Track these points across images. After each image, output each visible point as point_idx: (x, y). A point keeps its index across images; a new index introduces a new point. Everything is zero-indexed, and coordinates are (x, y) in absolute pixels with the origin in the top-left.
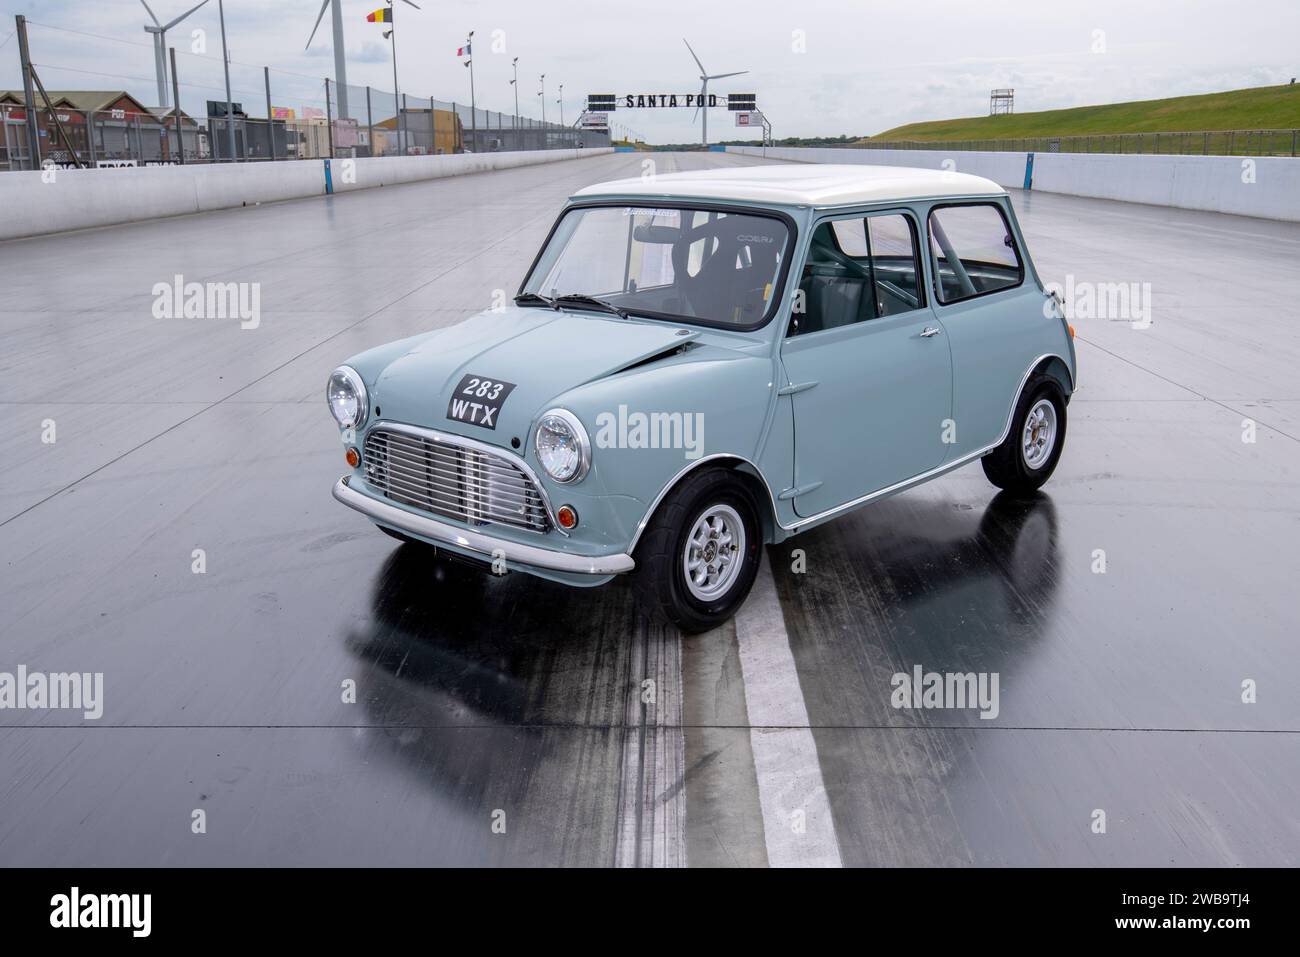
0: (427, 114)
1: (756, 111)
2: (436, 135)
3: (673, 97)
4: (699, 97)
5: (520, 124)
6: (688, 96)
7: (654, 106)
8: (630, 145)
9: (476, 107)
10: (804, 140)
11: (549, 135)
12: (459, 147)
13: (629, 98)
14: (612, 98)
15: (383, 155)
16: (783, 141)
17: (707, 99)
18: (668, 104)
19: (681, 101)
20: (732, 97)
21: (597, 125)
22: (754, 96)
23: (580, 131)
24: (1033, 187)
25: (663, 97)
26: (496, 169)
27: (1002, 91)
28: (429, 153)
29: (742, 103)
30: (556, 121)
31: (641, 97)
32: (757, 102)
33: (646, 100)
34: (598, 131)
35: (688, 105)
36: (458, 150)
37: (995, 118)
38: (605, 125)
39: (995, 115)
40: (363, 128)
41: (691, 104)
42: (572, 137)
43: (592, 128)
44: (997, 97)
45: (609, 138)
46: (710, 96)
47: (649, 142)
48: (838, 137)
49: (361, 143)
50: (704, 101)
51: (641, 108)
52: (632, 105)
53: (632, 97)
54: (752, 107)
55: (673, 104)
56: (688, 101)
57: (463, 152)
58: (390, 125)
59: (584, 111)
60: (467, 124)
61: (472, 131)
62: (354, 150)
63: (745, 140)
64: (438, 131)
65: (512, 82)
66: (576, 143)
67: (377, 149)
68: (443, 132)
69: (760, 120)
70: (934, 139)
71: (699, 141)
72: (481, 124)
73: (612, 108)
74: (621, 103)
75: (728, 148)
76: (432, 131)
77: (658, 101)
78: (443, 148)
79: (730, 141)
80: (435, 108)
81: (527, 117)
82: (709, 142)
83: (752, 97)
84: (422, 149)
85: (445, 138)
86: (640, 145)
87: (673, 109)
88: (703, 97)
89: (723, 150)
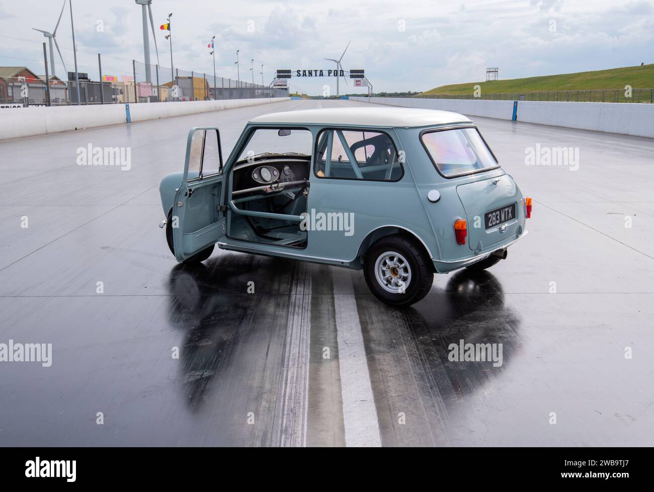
0: (190, 80)
1: (364, 79)
2: (195, 91)
3: (321, 71)
4: (335, 71)
5: (240, 85)
6: (329, 71)
7: (311, 76)
8: (299, 96)
9: (216, 76)
10: (389, 94)
11: (256, 91)
12: (208, 97)
13: (298, 71)
14: (289, 71)
15: (166, 101)
16: (378, 94)
18: (319, 75)
20: (352, 71)
21: (282, 85)
22: (363, 71)
23: (272, 89)
24: (517, 119)
25: (316, 71)
26: (225, 109)
27: (492, 68)
28: (191, 100)
29: (357, 74)
30: (260, 84)
31: (304, 71)
32: (365, 74)
33: (307, 73)
34: (282, 89)
35: (329, 75)
36: (206, 98)
37: (489, 83)
38: (286, 85)
39: (489, 81)
40: (155, 87)
41: (331, 75)
42: (268, 91)
43: (279, 87)
44: (490, 72)
45: (288, 92)
46: (341, 71)
47: (309, 94)
48: (407, 92)
49: (154, 95)
50: (339, 73)
51: (304, 77)
52: (300, 75)
53: (300, 71)
54: (362, 77)
55: (321, 75)
56: (329, 73)
57: (209, 100)
58: (170, 85)
59: (275, 79)
60: (211, 85)
61: (215, 89)
62: (149, 98)
63: (359, 94)
64: (196, 89)
65: (236, 63)
66: (271, 95)
67: (163, 98)
68: (199, 89)
69: (366, 84)
70: (457, 93)
71: (335, 94)
72: (219, 85)
73: (289, 77)
74: (294, 74)
75: (350, 98)
76: (192, 88)
77: (314, 73)
78: (198, 98)
79: (351, 94)
80: (194, 76)
81: (244, 81)
82: (340, 94)
83: (362, 71)
85: (200, 92)
86: (304, 96)
87: (321, 77)
88: (337, 71)
89: (348, 99)
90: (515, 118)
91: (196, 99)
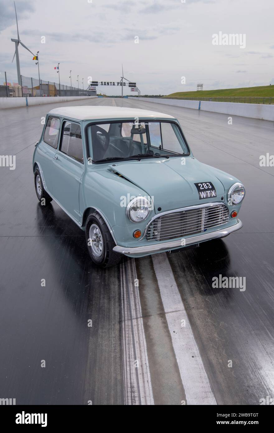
0: (47, 85)
1: (136, 87)
6: (118, 83)
8: (102, 95)
9: (60, 84)
11: (80, 92)
14: (97, 82)
15: (35, 96)
16: (144, 96)
17: (123, 83)
18: (112, 85)
19: (116, 84)
20: (130, 83)
21: (93, 90)
23: (88, 91)
25: (111, 83)
26: (67, 101)
27: (200, 84)
28: (48, 96)
29: (133, 85)
30: (82, 89)
31: (105, 83)
32: (136, 85)
33: (106, 83)
34: (93, 91)
35: (118, 85)
36: (55, 95)
37: (198, 92)
38: (95, 90)
40: (30, 89)
42: (86, 93)
43: (91, 90)
44: (199, 86)
45: (96, 94)
46: (124, 83)
47: (107, 95)
48: (159, 95)
49: (29, 93)
50: (122, 84)
51: (105, 86)
52: (103, 85)
53: (103, 82)
54: (135, 86)
55: (114, 85)
57: (57, 96)
58: (38, 88)
59: (89, 86)
60: (58, 88)
61: (59, 90)
62: (28, 95)
63: (134, 95)
65: (70, 77)
66: (87, 94)
67: (34, 95)
68: (51, 91)
69: (137, 90)
71: (121, 95)
72: (62, 88)
73: (97, 85)
74: (99, 84)
75: (129, 97)
76: (49, 90)
79: (129, 95)
80: (49, 84)
81: (74, 87)
82: (124, 95)
83: (135, 84)
84: (46, 95)
85: (52, 92)
86: (105, 96)
87: (114, 86)
88: (122, 83)
89: (127, 98)
90: (200, 108)
91: (51, 96)
